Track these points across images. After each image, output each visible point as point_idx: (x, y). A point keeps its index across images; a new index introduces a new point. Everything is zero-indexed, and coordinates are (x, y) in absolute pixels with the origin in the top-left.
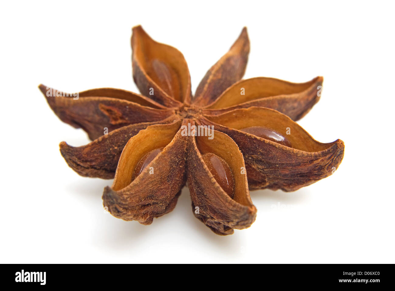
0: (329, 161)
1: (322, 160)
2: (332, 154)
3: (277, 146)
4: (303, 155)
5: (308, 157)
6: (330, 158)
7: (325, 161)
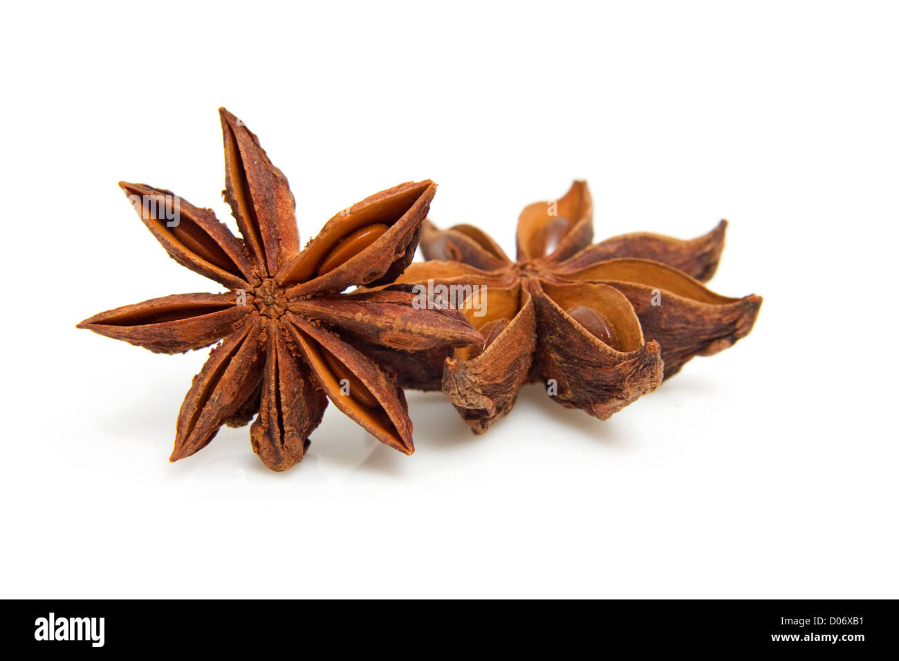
0: (632, 368)
1: (624, 365)
2: (637, 358)
3: (576, 327)
4: (606, 351)
5: (612, 357)
6: (634, 363)
7: (628, 366)
